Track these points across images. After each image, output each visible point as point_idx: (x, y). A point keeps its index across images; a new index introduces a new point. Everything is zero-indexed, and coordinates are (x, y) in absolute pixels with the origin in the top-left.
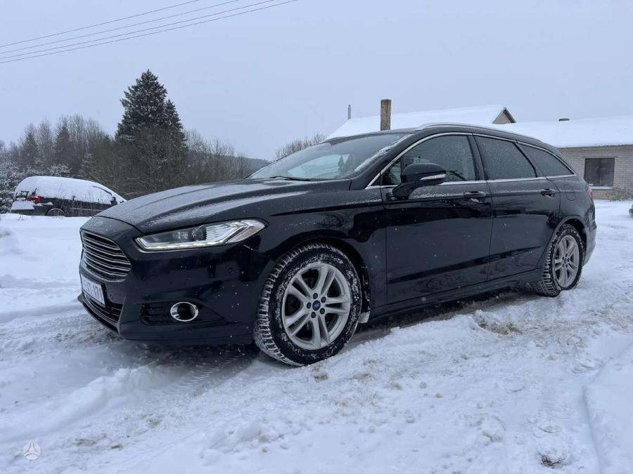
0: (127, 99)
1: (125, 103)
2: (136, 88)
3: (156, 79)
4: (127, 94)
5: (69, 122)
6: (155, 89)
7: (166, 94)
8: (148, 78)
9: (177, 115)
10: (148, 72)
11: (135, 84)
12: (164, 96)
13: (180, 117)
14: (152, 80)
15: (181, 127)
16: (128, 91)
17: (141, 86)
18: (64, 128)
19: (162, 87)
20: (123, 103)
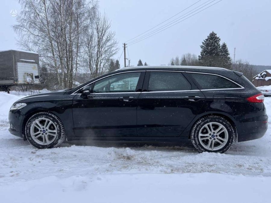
0: (203, 45)
1: (202, 47)
2: (207, 40)
3: (216, 35)
4: (203, 43)
5: (186, 56)
6: (215, 39)
7: (220, 41)
8: (212, 35)
9: (227, 49)
10: (213, 32)
11: (207, 38)
12: (219, 42)
13: (228, 50)
14: (214, 35)
15: (229, 54)
16: (204, 42)
17: (209, 39)
18: (184, 59)
19: (218, 38)
20: (201, 47)
